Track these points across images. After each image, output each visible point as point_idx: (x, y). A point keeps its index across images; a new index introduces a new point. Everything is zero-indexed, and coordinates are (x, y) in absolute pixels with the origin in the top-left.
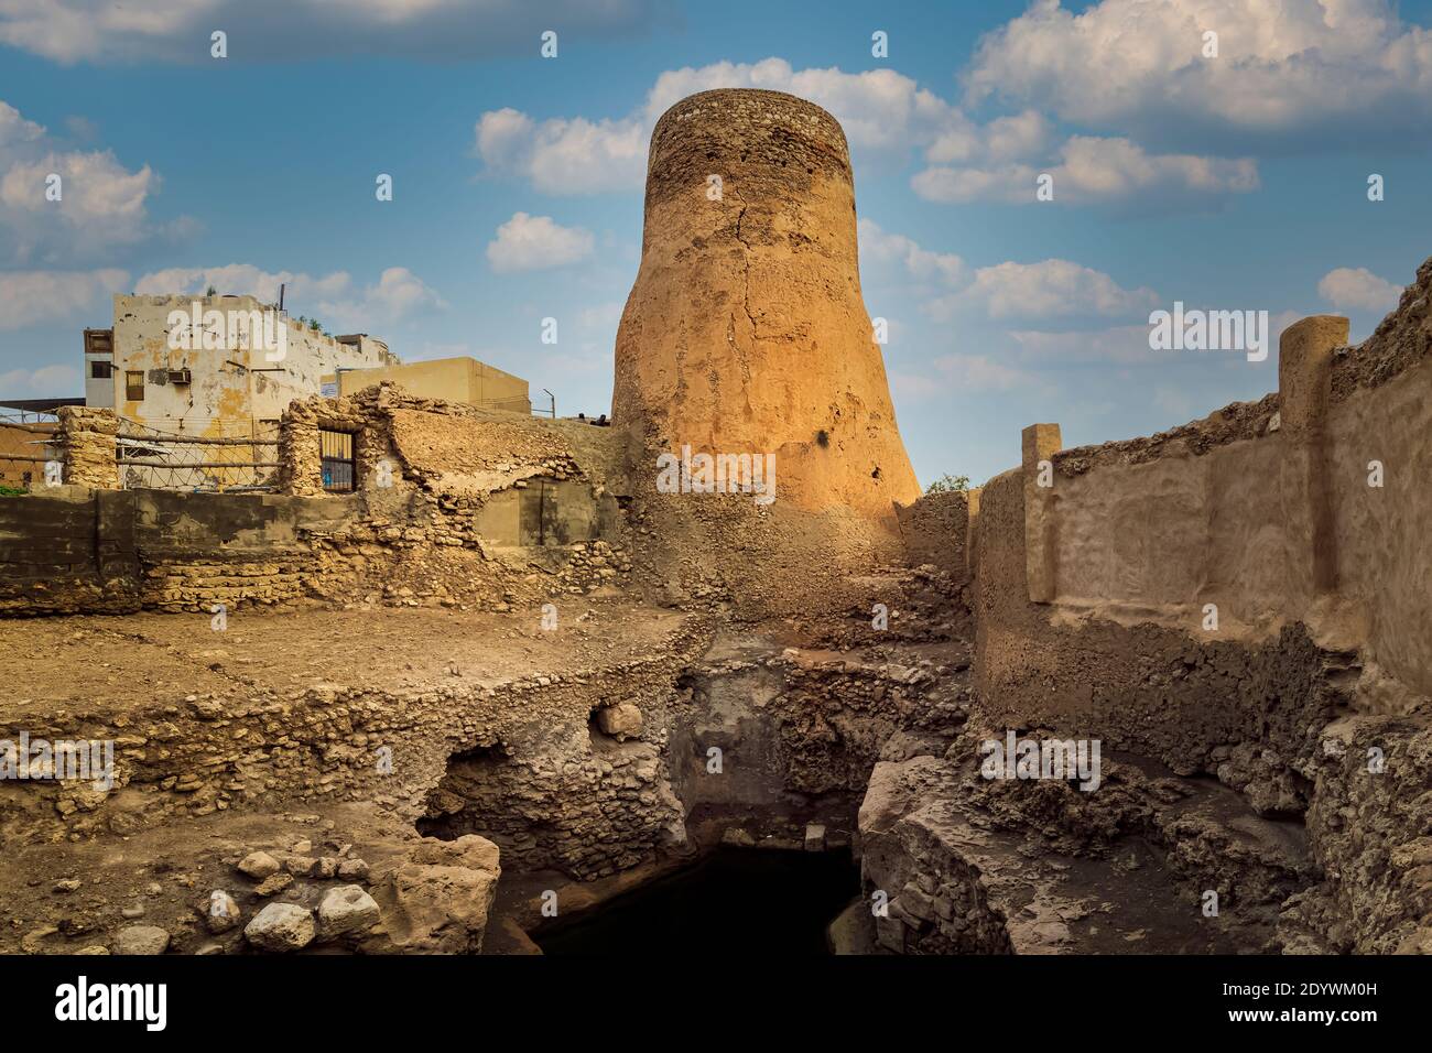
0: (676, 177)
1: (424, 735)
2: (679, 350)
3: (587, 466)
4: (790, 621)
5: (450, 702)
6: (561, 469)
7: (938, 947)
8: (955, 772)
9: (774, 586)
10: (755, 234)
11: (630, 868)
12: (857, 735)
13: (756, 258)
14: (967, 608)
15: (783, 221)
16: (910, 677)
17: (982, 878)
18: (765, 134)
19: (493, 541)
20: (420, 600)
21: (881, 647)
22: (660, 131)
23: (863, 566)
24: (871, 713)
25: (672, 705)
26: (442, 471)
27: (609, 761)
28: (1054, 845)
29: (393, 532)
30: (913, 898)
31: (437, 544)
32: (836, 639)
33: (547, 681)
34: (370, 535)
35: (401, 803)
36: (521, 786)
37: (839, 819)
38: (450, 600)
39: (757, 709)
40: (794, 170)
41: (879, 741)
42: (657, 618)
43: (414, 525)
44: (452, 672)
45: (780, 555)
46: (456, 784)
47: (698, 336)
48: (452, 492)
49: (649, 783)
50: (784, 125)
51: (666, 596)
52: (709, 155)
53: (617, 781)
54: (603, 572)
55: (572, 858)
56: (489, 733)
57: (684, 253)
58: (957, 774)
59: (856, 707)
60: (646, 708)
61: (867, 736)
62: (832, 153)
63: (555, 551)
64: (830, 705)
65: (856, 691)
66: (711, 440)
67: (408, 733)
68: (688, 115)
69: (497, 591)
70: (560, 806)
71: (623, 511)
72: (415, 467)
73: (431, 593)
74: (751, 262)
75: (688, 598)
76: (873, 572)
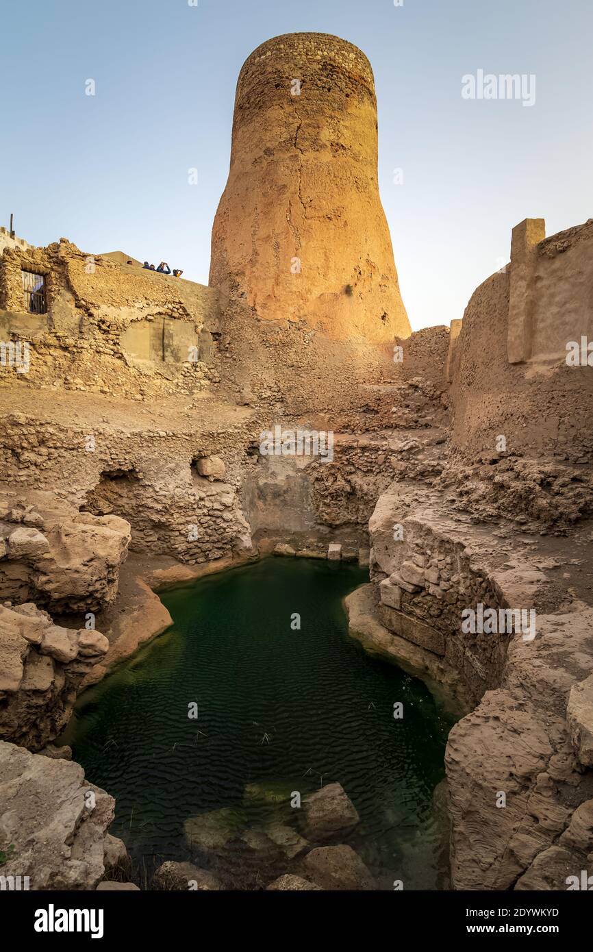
0: (254, 105)
1: (84, 455)
2: (253, 229)
3: (192, 310)
4: (322, 415)
5: (101, 437)
6: (175, 310)
7: (426, 603)
8: (440, 494)
9: (313, 391)
10: (307, 143)
11: (216, 559)
12: (365, 487)
13: (307, 161)
14: (445, 406)
15: (327, 133)
16: (404, 446)
17: (466, 550)
18: (316, 67)
19: (133, 355)
20: (87, 387)
21: (383, 432)
22: (244, 74)
23: (373, 378)
24: (375, 473)
25: (244, 463)
26: (99, 304)
27: (204, 492)
28: (524, 528)
29: (70, 341)
30: (408, 571)
31: (97, 352)
32: (353, 427)
33: (164, 434)
34: (56, 343)
35: (70, 496)
36: (147, 497)
37: (351, 541)
38: (106, 389)
39: (299, 470)
40: (335, 94)
41: (380, 490)
42: (235, 410)
43: (83, 338)
44: (104, 421)
45: (317, 370)
46: (107, 495)
47: (266, 218)
48: (106, 318)
49: (229, 507)
50: (331, 60)
51: (242, 398)
52: (277, 86)
53: (208, 504)
54: (203, 382)
55: (180, 549)
56: (127, 461)
57: (258, 160)
58: (441, 496)
59: (365, 469)
60: (229, 463)
61: (372, 487)
62: (364, 83)
63: (172, 365)
64: (348, 469)
65: (366, 459)
66: (273, 291)
67: (75, 453)
68: (263, 57)
69: (135, 386)
70: (172, 515)
71: (215, 342)
72: (82, 299)
73: (94, 383)
74: (304, 163)
75: (256, 399)
76: (379, 382)
